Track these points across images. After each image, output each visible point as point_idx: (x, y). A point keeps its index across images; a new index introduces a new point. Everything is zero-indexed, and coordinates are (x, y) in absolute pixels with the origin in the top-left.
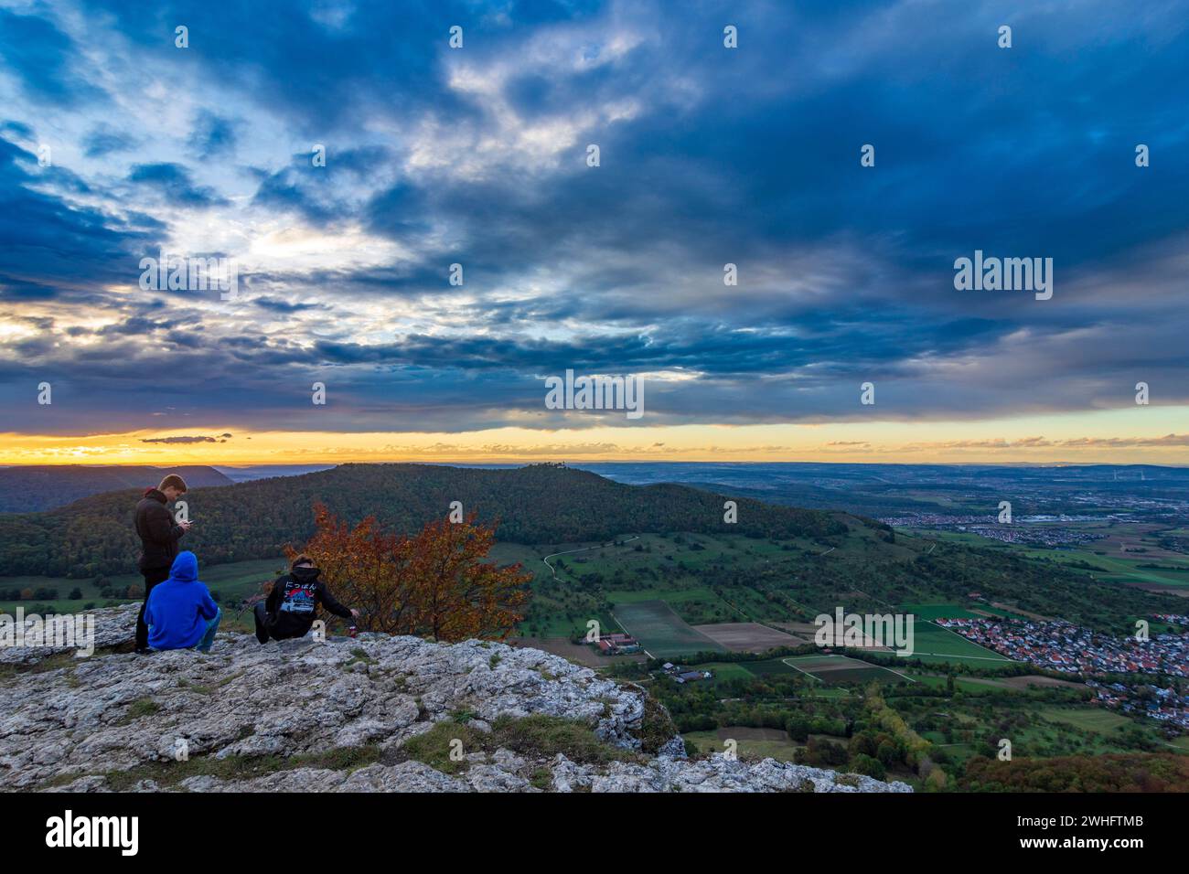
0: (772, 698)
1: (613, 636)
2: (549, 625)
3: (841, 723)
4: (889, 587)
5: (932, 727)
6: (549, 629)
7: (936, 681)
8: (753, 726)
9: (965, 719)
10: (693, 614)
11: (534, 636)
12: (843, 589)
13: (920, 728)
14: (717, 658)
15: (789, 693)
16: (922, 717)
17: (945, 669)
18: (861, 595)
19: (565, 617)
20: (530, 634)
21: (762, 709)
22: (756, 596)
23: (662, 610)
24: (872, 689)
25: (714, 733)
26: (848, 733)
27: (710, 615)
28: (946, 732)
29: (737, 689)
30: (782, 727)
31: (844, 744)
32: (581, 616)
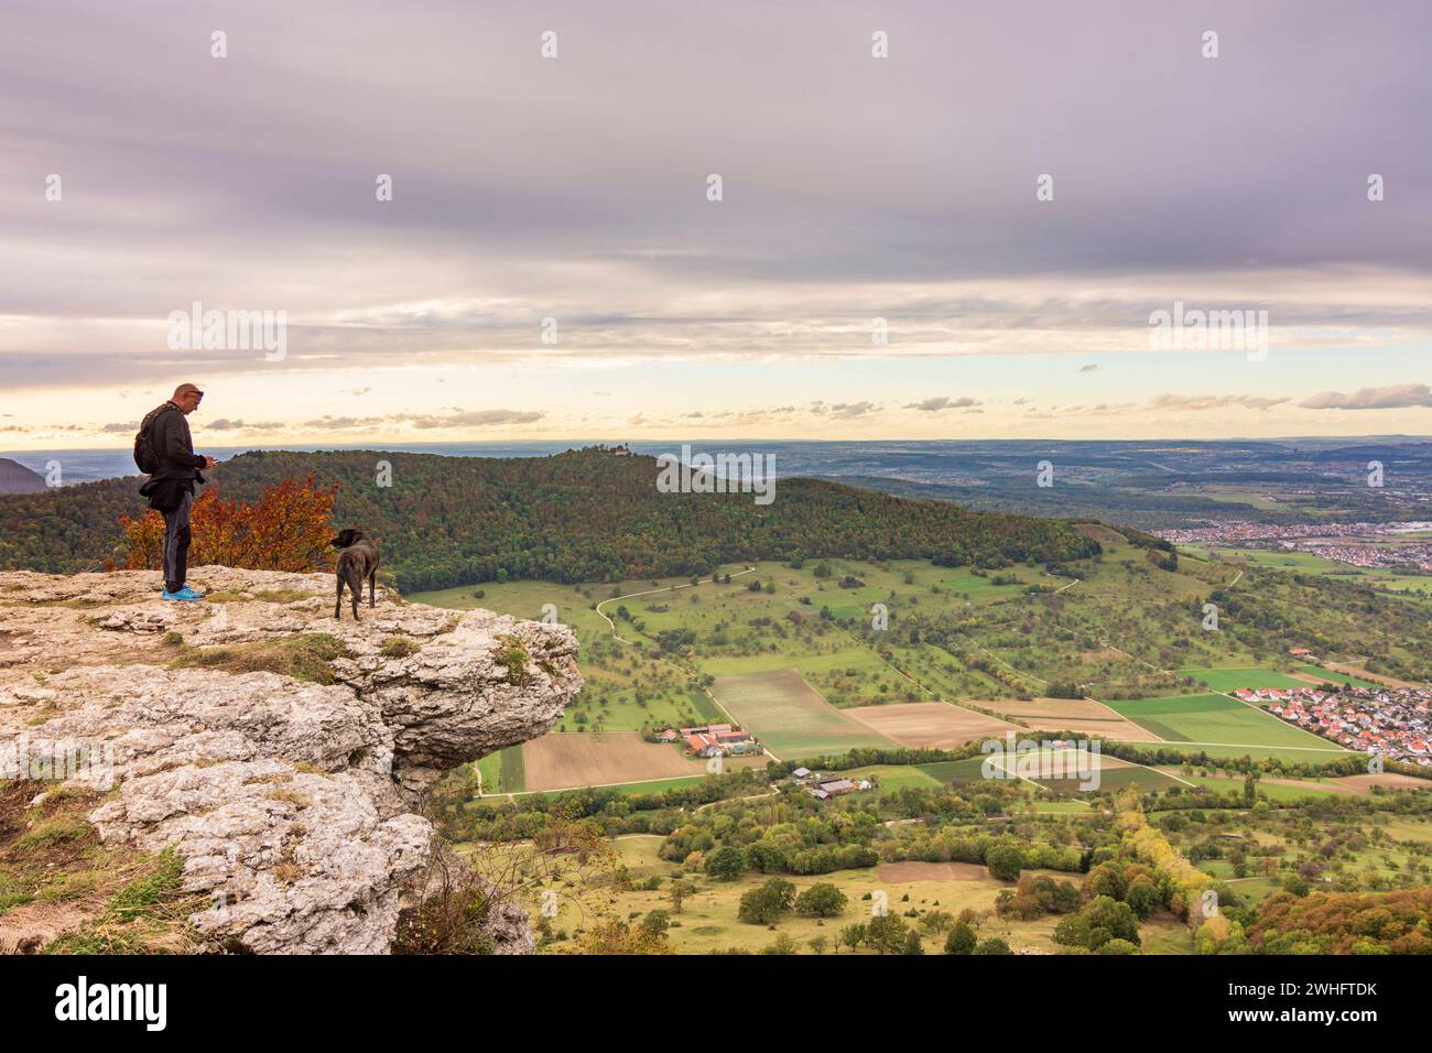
0: (966, 818)
1: (711, 728)
2: (607, 713)
3: (1074, 852)
4: (1162, 640)
5: (1215, 855)
6: (607, 719)
7: (1226, 785)
8: (934, 859)
9: (1266, 840)
10: (843, 690)
11: (581, 730)
12: (1090, 646)
13: (1196, 856)
14: (882, 759)
15: (993, 810)
16: (1202, 839)
17: (1244, 766)
18: (1119, 654)
19: (632, 699)
20: (576, 726)
21: (949, 834)
22: (948, 659)
23: (792, 684)
24: (1125, 800)
25: (871, 872)
26: (1085, 866)
27: (870, 691)
28: (1236, 861)
29: (912, 805)
30: (980, 859)
31: (1077, 883)
32: (659, 697)
